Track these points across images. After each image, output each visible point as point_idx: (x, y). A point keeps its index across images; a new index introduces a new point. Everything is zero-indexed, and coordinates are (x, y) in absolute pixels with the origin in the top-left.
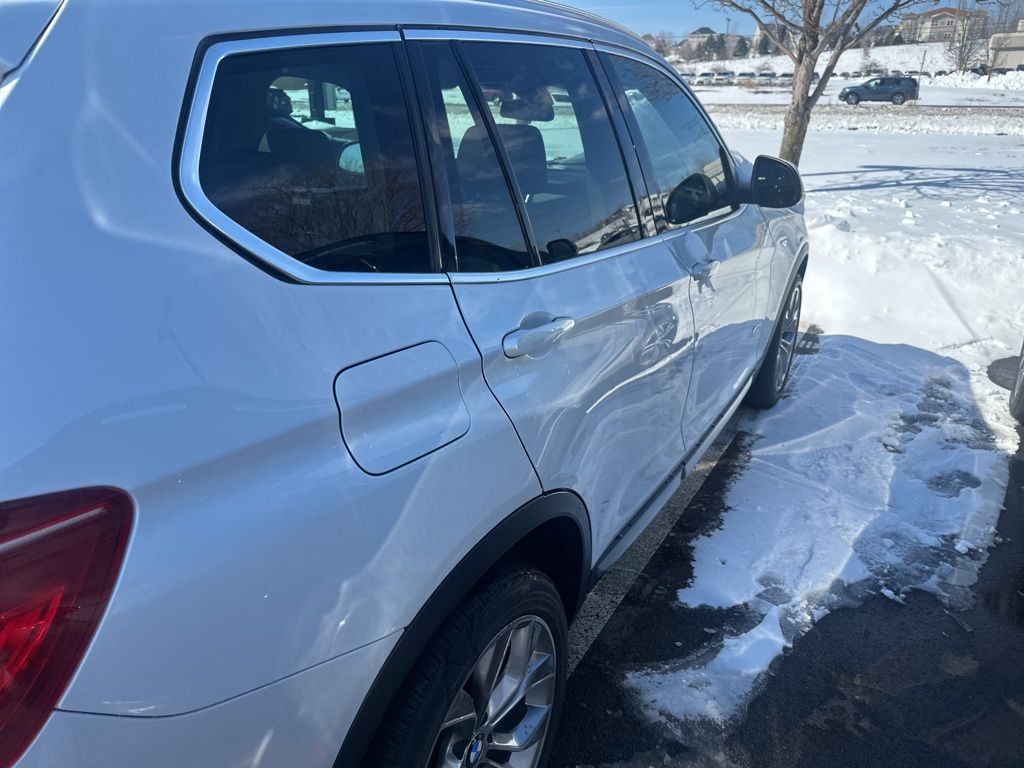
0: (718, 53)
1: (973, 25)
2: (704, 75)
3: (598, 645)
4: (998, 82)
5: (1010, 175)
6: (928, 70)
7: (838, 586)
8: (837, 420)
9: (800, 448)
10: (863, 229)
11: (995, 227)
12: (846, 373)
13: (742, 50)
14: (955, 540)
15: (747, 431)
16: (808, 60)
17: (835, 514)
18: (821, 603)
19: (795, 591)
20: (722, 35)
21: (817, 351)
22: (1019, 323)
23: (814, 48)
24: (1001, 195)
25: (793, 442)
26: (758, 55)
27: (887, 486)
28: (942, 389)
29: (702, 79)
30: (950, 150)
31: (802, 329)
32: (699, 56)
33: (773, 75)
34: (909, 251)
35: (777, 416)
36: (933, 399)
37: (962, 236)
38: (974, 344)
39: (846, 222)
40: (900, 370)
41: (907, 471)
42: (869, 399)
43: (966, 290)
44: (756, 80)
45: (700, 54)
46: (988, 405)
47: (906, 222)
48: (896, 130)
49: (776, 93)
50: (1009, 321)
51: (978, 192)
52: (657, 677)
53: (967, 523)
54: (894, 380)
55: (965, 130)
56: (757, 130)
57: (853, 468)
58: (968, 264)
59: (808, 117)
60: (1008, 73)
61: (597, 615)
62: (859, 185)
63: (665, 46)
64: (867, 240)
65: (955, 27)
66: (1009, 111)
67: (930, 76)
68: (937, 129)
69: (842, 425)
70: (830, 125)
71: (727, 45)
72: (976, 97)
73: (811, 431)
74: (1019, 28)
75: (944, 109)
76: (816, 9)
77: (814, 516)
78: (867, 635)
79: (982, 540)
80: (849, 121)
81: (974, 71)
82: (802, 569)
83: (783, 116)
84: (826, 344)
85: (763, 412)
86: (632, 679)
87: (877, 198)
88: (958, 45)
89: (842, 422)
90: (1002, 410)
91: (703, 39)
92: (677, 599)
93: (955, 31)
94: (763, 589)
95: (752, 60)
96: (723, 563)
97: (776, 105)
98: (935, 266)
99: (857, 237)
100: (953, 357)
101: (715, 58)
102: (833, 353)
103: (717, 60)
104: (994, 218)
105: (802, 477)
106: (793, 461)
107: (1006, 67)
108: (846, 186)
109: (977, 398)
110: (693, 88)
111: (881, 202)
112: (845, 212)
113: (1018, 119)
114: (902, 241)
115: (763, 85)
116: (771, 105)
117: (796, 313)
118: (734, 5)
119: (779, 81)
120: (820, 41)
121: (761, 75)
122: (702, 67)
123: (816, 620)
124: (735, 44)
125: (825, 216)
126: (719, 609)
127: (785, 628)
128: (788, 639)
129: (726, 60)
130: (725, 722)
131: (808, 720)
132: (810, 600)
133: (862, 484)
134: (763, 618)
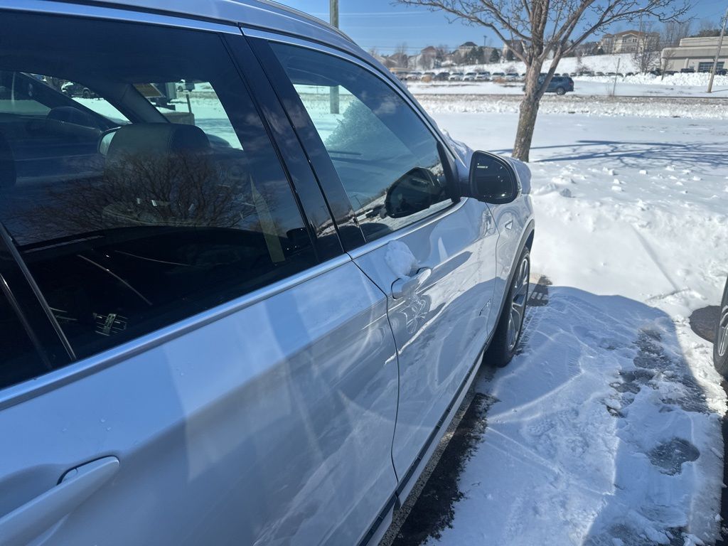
0: (479, 60)
1: (651, 41)
2: (469, 74)
4: (668, 80)
5: (688, 148)
6: (621, 72)
8: (564, 379)
9: (532, 414)
10: (582, 195)
11: (684, 192)
12: (572, 327)
13: (495, 57)
14: (683, 534)
15: (483, 393)
16: (536, 63)
17: (564, 504)
20: (481, 47)
22: (711, 276)
23: (540, 54)
24: (683, 164)
25: (525, 407)
26: (506, 61)
27: (613, 461)
28: (654, 342)
29: (467, 77)
30: (642, 129)
31: (534, 280)
33: (517, 75)
34: (618, 214)
35: (512, 375)
36: (647, 353)
37: (660, 201)
38: (675, 294)
39: (568, 190)
40: (618, 323)
41: (630, 441)
42: (593, 354)
43: (666, 247)
44: (505, 78)
45: (467, 60)
46: (694, 359)
47: (615, 188)
48: (602, 114)
49: (519, 87)
50: (702, 274)
51: (666, 162)
53: (692, 509)
54: (612, 334)
55: (649, 113)
56: (504, 113)
57: (580, 439)
58: (666, 225)
59: (538, 105)
60: (675, 74)
62: (577, 156)
63: (443, 55)
64: (585, 204)
65: (638, 43)
66: (679, 100)
67: (622, 76)
68: (630, 112)
69: (568, 386)
70: (556, 109)
71: (485, 54)
72: (654, 90)
73: (542, 394)
74: (680, 45)
75: (634, 98)
76: (541, 25)
77: (543, 507)
79: (710, 532)
80: (569, 107)
81: (652, 72)
83: (520, 103)
84: (554, 296)
85: (500, 370)
87: (591, 166)
88: (640, 55)
89: (570, 382)
90: (707, 364)
91: (469, 49)
93: (638, 46)
95: (503, 64)
98: (640, 226)
99: (576, 202)
100: (659, 307)
101: (477, 62)
103: (479, 64)
104: (681, 184)
105: (532, 452)
107: (674, 70)
108: (568, 156)
109: (685, 351)
111: (594, 170)
112: (566, 180)
113: (685, 106)
114: (613, 206)
115: (510, 81)
116: (515, 95)
117: (526, 279)
118: (479, 21)
119: (521, 78)
120: (544, 48)
121: (508, 74)
122: (468, 69)
124: (490, 54)
125: (551, 184)
129: (485, 63)
133: (589, 459)
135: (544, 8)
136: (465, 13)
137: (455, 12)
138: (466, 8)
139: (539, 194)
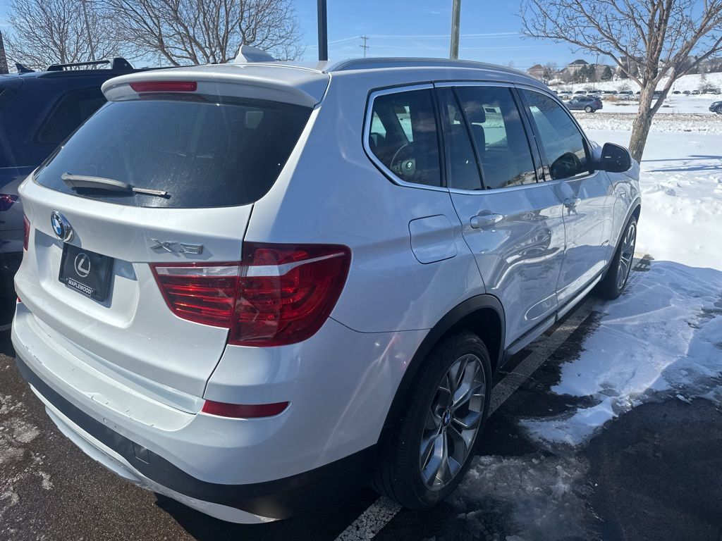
0: (590, 78)
2: (578, 92)
3: (503, 407)
7: (649, 391)
8: (658, 308)
9: (633, 322)
10: (685, 195)
12: (667, 283)
13: (608, 75)
15: (599, 311)
16: (650, 85)
17: (651, 356)
18: (638, 398)
19: (622, 391)
20: (593, 65)
21: (648, 270)
23: (655, 77)
25: (627, 318)
26: (619, 79)
27: (687, 345)
29: (577, 95)
32: (576, 79)
33: (631, 93)
34: (716, 209)
39: (672, 190)
40: (705, 283)
41: (701, 337)
42: (682, 299)
44: (618, 96)
45: (577, 78)
47: (716, 191)
49: (631, 105)
52: (537, 423)
54: (701, 289)
56: (616, 131)
57: (665, 334)
59: (650, 123)
61: (503, 394)
62: (687, 168)
63: (551, 72)
64: (687, 202)
70: (671, 128)
71: (596, 72)
73: (640, 313)
76: (656, 53)
77: (638, 356)
78: (665, 416)
80: (686, 125)
82: (627, 382)
83: (632, 121)
84: (655, 266)
86: (523, 422)
87: (699, 176)
89: (661, 310)
91: (579, 67)
92: (550, 390)
94: (602, 389)
95: (616, 82)
96: (579, 375)
97: (632, 114)
99: (680, 199)
101: (587, 81)
102: (660, 271)
103: (589, 82)
105: (632, 336)
106: (627, 328)
108: (678, 168)
111: (701, 179)
112: (673, 184)
114: (712, 203)
115: (623, 100)
116: (627, 114)
117: (632, 242)
118: (599, 50)
119: (636, 96)
120: (659, 72)
121: (621, 93)
122: (578, 87)
123: (634, 406)
124: (602, 71)
125: (658, 186)
126: (576, 397)
127: (615, 408)
128: (616, 413)
129: (596, 81)
130: (576, 446)
131: (625, 450)
132: (631, 396)
133: (671, 342)
134: (601, 402)
135: (660, 39)
136: (586, 43)
137: (577, 43)
138: (587, 39)
139: (648, 193)
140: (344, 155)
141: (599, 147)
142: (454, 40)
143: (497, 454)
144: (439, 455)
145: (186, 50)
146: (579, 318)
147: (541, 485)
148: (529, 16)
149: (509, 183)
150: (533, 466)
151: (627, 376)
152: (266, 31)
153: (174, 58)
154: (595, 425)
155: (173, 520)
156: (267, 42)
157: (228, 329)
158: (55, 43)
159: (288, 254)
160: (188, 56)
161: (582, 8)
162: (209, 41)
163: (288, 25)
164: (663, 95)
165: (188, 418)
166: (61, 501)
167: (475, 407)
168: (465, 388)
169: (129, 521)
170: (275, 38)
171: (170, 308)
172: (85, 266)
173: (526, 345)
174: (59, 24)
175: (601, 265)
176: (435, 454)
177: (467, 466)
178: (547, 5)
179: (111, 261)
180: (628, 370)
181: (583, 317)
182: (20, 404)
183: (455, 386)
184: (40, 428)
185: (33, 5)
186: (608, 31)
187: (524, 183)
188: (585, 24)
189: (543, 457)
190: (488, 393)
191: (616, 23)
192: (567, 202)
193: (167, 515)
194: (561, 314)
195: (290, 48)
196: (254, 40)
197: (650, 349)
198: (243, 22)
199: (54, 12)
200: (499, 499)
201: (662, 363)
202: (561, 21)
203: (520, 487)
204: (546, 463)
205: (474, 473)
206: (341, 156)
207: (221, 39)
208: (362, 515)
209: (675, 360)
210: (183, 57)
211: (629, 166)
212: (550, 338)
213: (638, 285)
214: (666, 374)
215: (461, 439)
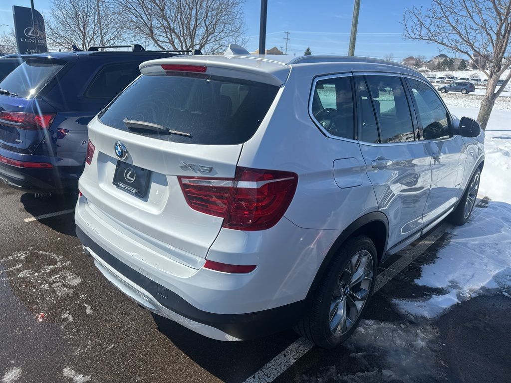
0: (449, 68)
2: (440, 78)
3: (381, 290)
7: (483, 288)
8: (492, 233)
9: (474, 241)
12: (500, 217)
13: (463, 66)
16: (495, 76)
17: (486, 265)
18: (475, 292)
19: (464, 287)
20: (452, 58)
21: (486, 207)
23: (499, 71)
26: (471, 69)
29: (439, 80)
32: (438, 68)
33: (480, 80)
35: (464, 229)
39: (508, 152)
42: (509, 228)
45: (439, 68)
49: (481, 89)
52: (405, 302)
56: (467, 107)
57: (497, 251)
59: (494, 103)
61: (381, 282)
63: (420, 63)
69: (495, 235)
70: (509, 107)
71: (454, 64)
73: (480, 236)
76: (501, 54)
77: (476, 264)
78: (493, 305)
82: (468, 280)
83: (481, 101)
84: (492, 205)
85: (457, 227)
86: (395, 301)
91: (442, 60)
92: (414, 282)
94: (451, 284)
95: (468, 72)
96: (434, 274)
97: (479, 95)
101: (447, 70)
102: (495, 208)
105: (473, 251)
106: (469, 245)
110: (433, 84)
112: (508, 148)
117: (477, 186)
118: (459, 50)
119: (483, 83)
120: (502, 67)
121: (472, 80)
122: (440, 74)
123: (472, 297)
124: (459, 63)
125: (497, 149)
126: (431, 288)
127: (459, 297)
128: (459, 300)
129: (454, 71)
130: (431, 319)
131: (465, 324)
132: (471, 290)
133: (500, 257)
134: (449, 292)
135: (504, 44)
136: (450, 45)
137: (443, 44)
138: (451, 42)
139: (489, 153)
140: (297, 117)
141: (457, 119)
142: (352, 38)
143: (377, 319)
144: (340, 314)
145: (167, 37)
146: (436, 236)
147: (406, 341)
148: (410, 24)
149: (390, 140)
150: (401, 329)
151: (468, 277)
152: (222, 26)
153: (158, 42)
154: (445, 306)
155: (168, 339)
156: (223, 34)
157: (223, 218)
158: (79, 29)
159: (261, 175)
160: (168, 41)
161: (448, 20)
162: (183, 33)
163: (237, 22)
164: (504, 83)
165: (194, 272)
166: (99, 322)
167: (365, 286)
168: (360, 272)
169: (141, 338)
170: (228, 31)
171: (188, 204)
172: (131, 176)
173: (397, 251)
174: (83, 16)
175: (454, 200)
176: (338, 312)
177: (356, 325)
178: (423, 17)
179: (150, 173)
180: (469, 273)
181: (438, 236)
182: (69, 262)
183: (354, 270)
184: (82, 277)
185: (67, 3)
186: (466, 36)
187: (401, 141)
188: (450, 32)
189: (408, 324)
190: (374, 278)
191: (472, 31)
192: (435, 156)
193: (164, 336)
194: (425, 231)
195: (239, 39)
196: (214, 33)
197: (485, 260)
198: (207, 19)
199: (81, 8)
200: (377, 347)
201: (493, 270)
202: (432, 28)
203: (392, 341)
204: (410, 327)
205: (361, 329)
206: (295, 118)
207: (191, 31)
208: (288, 348)
209: (503, 269)
210: (165, 42)
211: (479, 133)
212: (414, 248)
213: (478, 217)
214: (496, 278)
215: (355, 305)
